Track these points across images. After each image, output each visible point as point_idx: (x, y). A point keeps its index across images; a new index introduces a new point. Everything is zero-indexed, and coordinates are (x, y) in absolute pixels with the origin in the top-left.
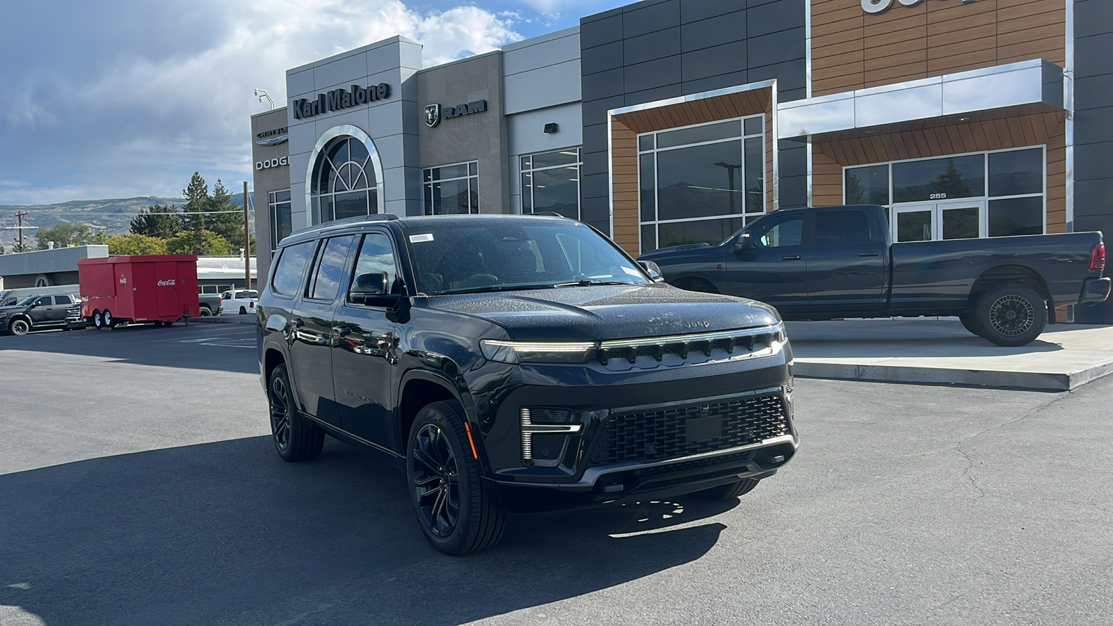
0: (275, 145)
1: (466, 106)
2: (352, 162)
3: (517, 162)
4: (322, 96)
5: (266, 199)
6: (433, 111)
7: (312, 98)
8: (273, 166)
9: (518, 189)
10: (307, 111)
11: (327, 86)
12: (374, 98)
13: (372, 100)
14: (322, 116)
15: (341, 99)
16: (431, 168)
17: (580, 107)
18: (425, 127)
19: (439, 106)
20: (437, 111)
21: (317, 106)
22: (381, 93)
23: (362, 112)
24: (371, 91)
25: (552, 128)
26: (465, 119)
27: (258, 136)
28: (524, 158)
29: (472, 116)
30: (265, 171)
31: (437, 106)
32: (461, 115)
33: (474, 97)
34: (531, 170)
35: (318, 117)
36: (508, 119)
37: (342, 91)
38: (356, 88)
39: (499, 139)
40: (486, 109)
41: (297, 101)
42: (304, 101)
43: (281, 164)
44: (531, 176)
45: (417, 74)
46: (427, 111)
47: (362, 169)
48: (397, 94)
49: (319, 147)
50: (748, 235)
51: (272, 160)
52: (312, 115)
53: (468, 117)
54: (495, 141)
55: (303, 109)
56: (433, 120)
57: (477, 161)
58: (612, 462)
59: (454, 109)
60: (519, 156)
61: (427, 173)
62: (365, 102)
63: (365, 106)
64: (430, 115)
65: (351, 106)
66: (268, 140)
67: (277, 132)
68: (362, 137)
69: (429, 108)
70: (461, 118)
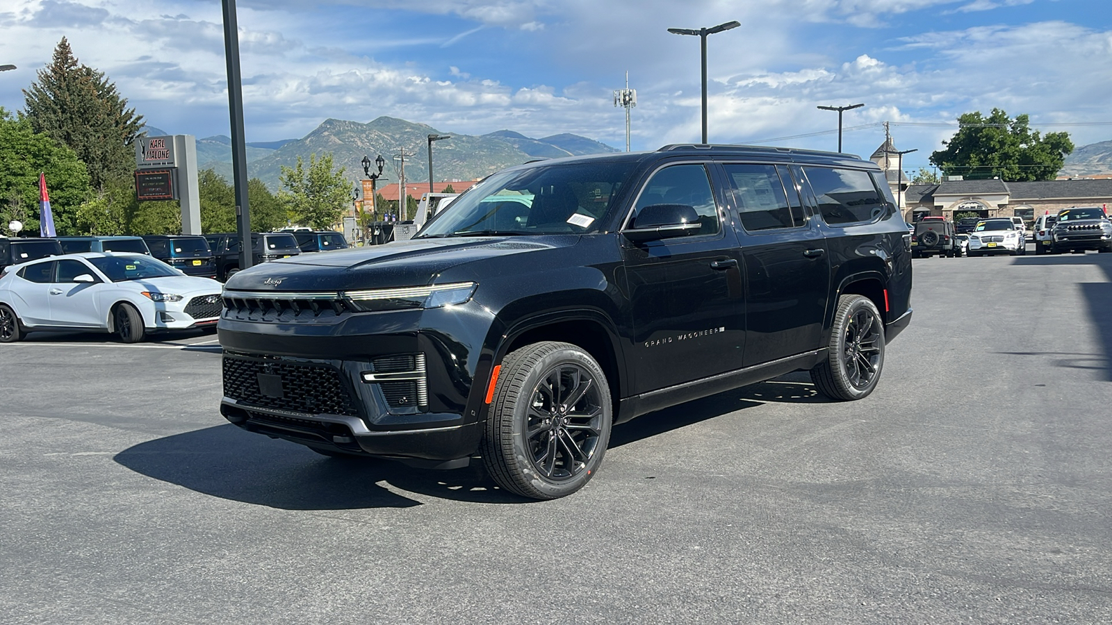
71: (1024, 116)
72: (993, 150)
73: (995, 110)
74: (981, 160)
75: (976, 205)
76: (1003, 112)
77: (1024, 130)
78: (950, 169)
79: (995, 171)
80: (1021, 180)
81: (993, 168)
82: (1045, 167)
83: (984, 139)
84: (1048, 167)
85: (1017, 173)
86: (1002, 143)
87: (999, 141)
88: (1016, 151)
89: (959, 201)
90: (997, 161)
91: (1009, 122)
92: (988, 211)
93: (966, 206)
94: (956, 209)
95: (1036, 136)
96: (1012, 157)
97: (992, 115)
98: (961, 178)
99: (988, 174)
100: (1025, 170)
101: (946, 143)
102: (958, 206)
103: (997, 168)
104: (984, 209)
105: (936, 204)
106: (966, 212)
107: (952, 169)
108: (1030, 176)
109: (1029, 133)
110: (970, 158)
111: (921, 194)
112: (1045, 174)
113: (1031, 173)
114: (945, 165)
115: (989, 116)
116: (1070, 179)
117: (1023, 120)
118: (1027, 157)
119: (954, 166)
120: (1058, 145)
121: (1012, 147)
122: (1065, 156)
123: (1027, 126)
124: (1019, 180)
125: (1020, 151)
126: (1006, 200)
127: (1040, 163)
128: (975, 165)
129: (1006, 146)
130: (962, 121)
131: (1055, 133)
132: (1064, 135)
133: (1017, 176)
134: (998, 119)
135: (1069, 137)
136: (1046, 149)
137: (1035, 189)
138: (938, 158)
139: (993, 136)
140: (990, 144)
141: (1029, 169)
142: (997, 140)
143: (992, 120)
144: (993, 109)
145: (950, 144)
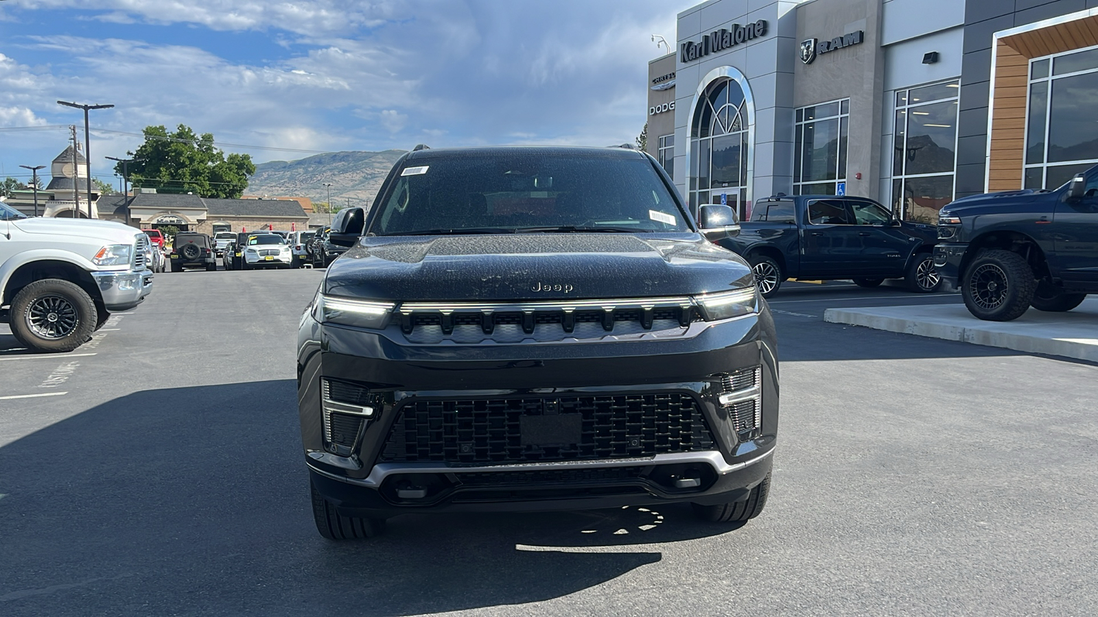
0: (666, 89)
1: (842, 38)
2: (730, 104)
3: (892, 97)
4: (706, 38)
5: (656, 144)
6: (809, 46)
7: (698, 40)
8: (663, 111)
9: (891, 129)
10: (692, 54)
11: (710, 28)
12: (751, 37)
13: (749, 39)
14: (706, 58)
15: (723, 39)
16: (804, 108)
17: (961, 33)
18: (800, 65)
19: (816, 40)
20: (813, 46)
21: (701, 48)
22: (759, 31)
23: (740, 52)
24: (749, 29)
25: (932, 58)
26: (841, 53)
27: (654, 81)
28: (899, 93)
29: (847, 50)
30: (657, 116)
31: (813, 41)
32: (836, 48)
33: (851, 29)
34: (907, 107)
35: (702, 60)
36: (885, 51)
37: (724, 31)
38: (736, 27)
39: (873, 73)
40: (862, 40)
41: (684, 44)
42: (690, 43)
43: (670, 108)
44: (906, 112)
45: (797, 8)
46: (803, 47)
47: (738, 110)
48: (774, 31)
49: (700, 91)
50: (1081, 179)
51: (663, 105)
52: (696, 58)
53: (843, 51)
54: (870, 74)
55: (690, 52)
56: (807, 56)
57: (849, 98)
58: (410, 460)
59: (829, 43)
60: (895, 91)
61: (799, 112)
62: (744, 41)
63: (744, 45)
64: (805, 51)
65: (731, 46)
66: (660, 85)
67: (669, 76)
68: (739, 79)
69: (805, 44)
70: (836, 53)
71: (209, 135)
72: (183, 165)
73: (181, 126)
74: (171, 174)
75: (175, 219)
76: (189, 129)
77: (210, 149)
78: (139, 181)
79: (186, 186)
80: (212, 196)
81: (184, 183)
82: (234, 186)
83: (173, 154)
84: (236, 186)
85: (209, 190)
86: (191, 159)
87: (188, 157)
88: (206, 168)
89: (157, 215)
90: (188, 176)
91: (195, 139)
92: (187, 225)
93: (165, 220)
94: (155, 222)
95: (220, 155)
96: (202, 173)
97: (178, 131)
98: (154, 191)
99: (180, 189)
100: (215, 187)
101: (132, 154)
102: (157, 219)
103: (189, 183)
104: (183, 223)
105: (132, 216)
106: (167, 225)
107: (141, 181)
108: (220, 193)
109: (215, 152)
110: (160, 172)
111: (115, 205)
112: (233, 193)
113: (221, 190)
114: (133, 177)
115: (176, 131)
116: (260, 199)
117: (208, 138)
118: (216, 174)
119: (143, 178)
120: (242, 166)
121: (201, 164)
122: (248, 176)
123: (213, 146)
124: (210, 197)
125: (209, 168)
126: (204, 216)
127: (229, 182)
128: (166, 179)
129: (196, 163)
130: (148, 132)
131: (238, 155)
132: (246, 158)
133: (209, 192)
134: (183, 135)
135: (251, 159)
136: (233, 169)
137: (231, 206)
138: (125, 168)
139: (183, 152)
140: (180, 160)
141: (219, 187)
142: (186, 156)
143: (180, 135)
144: (179, 125)
145: (135, 155)
